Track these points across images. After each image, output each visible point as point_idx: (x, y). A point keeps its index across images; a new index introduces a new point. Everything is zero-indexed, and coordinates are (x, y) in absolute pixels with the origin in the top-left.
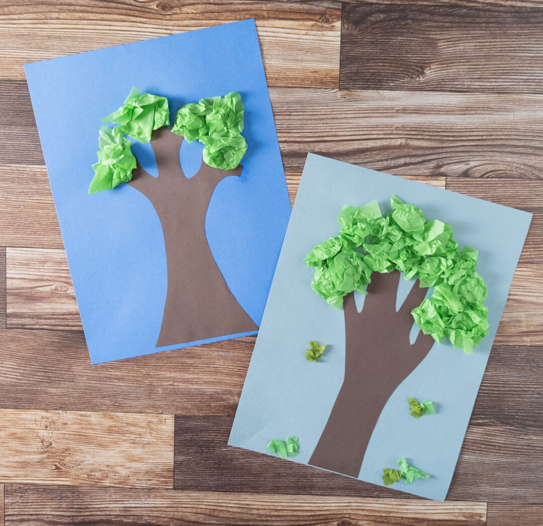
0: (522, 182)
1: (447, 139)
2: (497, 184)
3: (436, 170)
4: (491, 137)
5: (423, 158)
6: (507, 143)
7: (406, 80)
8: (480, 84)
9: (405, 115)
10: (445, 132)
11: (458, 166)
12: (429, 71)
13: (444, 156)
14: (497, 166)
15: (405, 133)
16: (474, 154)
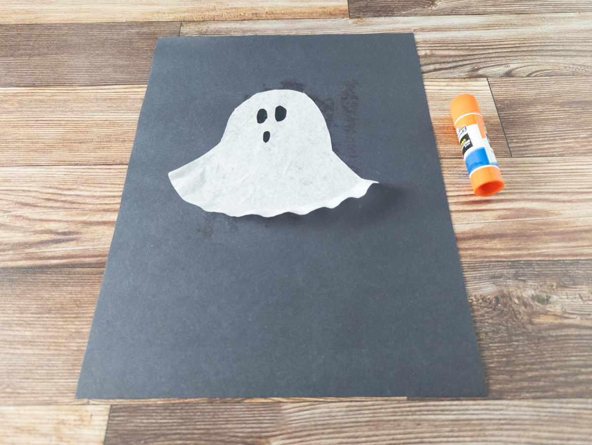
0: (578, 78)
1: (477, 48)
2: (550, 81)
3: (473, 73)
4: (524, 45)
5: (454, 64)
6: (544, 48)
7: (417, 9)
8: (496, 8)
9: (424, 33)
10: (472, 43)
11: (498, 69)
12: (440, 3)
13: (478, 61)
14: (541, 66)
15: (427, 46)
16: (512, 58)
